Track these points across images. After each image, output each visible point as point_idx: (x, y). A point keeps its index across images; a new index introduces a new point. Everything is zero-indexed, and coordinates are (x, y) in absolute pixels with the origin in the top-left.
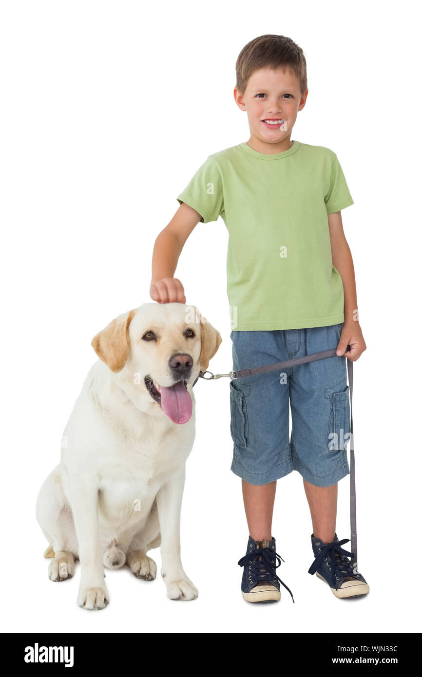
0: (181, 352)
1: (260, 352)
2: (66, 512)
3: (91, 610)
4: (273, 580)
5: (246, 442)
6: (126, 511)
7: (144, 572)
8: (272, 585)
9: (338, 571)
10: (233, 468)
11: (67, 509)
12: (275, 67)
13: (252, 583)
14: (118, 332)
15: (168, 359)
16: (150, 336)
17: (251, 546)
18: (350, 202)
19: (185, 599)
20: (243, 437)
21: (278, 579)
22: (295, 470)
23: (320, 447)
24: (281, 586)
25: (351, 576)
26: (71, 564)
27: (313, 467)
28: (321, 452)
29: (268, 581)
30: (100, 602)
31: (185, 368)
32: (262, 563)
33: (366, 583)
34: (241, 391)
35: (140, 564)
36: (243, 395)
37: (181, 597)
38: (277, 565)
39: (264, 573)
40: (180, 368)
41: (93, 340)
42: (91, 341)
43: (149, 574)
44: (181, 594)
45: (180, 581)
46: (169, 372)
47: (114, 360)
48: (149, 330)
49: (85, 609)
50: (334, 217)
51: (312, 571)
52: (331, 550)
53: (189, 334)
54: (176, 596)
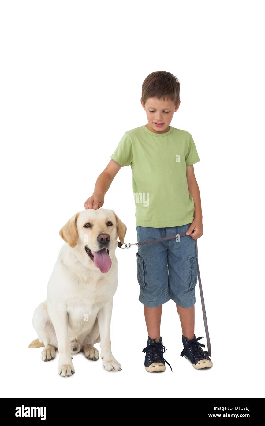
0: (104, 233)
1: (152, 238)
2: (49, 324)
3: (64, 377)
4: (162, 361)
5: (146, 285)
6: (81, 324)
7: (91, 356)
8: (161, 363)
9: (196, 354)
10: (140, 299)
11: (49, 322)
12: (159, 98)
13: (150, 361)
14: (71, 226)
15: (97, 236)
16: (88, 226)
17: (150, 342)
18: (198, 160)
19: (114, 370)
20: (144, 283)
21: (164, 359)
22: (171, 299)
23: (184, 287)
24: (166, 363)
25: (203, 357)
26: (53, 352)
27: (180, 297)
28: (184, 289)
29: (159, 360)
30: (69, 372)
31: (106, 242)
32: (155, 351)
33: (211, 361)
34: (142, 258)
35: (90, 352)
36: (144, 260)
37: (113, 370)
38: (163, 352)
39: (156, 356)
40: (103, 241)
41: (60, 232)
42: (59, 233)
43: (95, 358)
44: (113, 368)
45: (111, 361)
46: (97, 244)
47: (71, 241)
48: (87, 222)
49: (61, 376)
50: (190, 168)
51: (182, 355)
52: (192, 343)
53: (109, 224)
54: (110, 369)
